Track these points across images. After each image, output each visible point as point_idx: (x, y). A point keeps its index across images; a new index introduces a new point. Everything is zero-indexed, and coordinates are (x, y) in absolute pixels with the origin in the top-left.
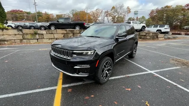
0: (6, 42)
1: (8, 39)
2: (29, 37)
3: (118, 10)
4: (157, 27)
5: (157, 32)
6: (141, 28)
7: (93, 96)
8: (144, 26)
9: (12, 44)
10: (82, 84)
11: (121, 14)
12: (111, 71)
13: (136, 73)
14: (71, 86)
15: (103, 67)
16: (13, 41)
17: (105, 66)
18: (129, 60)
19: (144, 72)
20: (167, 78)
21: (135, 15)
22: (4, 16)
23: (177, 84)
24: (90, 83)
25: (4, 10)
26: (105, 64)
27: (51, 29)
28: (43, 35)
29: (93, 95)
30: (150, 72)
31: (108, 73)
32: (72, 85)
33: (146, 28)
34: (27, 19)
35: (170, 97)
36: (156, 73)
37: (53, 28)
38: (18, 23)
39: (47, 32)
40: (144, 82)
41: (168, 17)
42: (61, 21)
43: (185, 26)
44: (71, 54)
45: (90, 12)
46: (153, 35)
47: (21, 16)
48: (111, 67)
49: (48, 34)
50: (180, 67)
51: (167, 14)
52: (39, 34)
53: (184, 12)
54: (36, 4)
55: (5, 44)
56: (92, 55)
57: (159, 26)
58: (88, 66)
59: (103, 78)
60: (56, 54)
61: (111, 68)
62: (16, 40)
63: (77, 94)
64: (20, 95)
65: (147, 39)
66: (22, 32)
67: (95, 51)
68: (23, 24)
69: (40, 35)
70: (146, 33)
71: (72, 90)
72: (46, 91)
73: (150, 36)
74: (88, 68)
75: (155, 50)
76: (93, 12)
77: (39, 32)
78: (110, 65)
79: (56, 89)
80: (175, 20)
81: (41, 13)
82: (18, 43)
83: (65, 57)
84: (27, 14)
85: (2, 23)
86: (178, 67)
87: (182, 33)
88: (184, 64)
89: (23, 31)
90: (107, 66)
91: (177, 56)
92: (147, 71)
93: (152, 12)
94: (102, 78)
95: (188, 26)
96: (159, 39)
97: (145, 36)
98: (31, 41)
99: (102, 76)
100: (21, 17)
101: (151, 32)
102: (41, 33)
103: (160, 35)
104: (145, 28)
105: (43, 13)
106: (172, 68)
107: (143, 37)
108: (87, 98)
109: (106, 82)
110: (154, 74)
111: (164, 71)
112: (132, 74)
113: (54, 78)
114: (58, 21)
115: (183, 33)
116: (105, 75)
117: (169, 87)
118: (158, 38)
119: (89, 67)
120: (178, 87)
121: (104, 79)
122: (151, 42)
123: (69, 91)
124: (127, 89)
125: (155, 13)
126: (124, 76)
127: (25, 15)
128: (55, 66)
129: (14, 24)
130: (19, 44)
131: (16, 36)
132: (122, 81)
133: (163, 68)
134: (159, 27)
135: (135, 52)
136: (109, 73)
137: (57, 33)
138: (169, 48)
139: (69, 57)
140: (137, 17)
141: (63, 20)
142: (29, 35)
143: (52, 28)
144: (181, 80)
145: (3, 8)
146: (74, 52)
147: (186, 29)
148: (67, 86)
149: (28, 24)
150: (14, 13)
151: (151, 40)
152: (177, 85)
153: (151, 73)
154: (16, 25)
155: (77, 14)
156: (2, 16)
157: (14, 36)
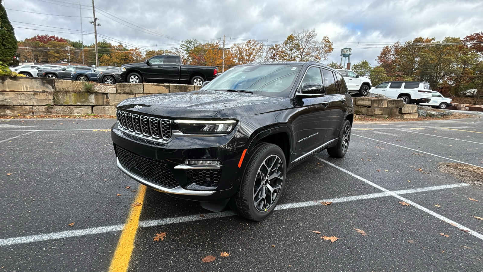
0: (8, 112)
1: (15, 103)
2: (71, 99)
3: (302, 44)
4: (399, 87)
5: (399, 99)
6: (358, 89)
7: (226, 254)
8: (365, 84)
9: (24, 117)
10: (196, 221)
11: (308, 54)
12: (280, 187)
13: (350, 195)
14: (166, 225)
15: (259, 171)
16: (28, 108)
17: (264, 170)
18: (330, 163)
19: (371, 193)
20: (437, 212)
21: (344, 58)
22: (10, 46)
23: (467, 227)
24: (221, 218)
25: (13, 29)
26: (264, 163)
27: (129, 82)
28: (107, 97)
29: (227, 251)
30: (388, 193)
31: (271, 189)
32: (168, 221)
33: (373, 88)
34: (72, 59)
35: (452, 263)
36: (407, 198)
37: (134, 80)
38: (47, 68)
39: (119, 89)
40: (374, 220)
41: (424, 65)
42: (156, 63)
43: (467, 88)
44: (168, 128)
45: (232, 48)
46: (390, 106)
47: (57, 52)
48: (281, 175)
49: (120, 93)
50: (468, 185)
51: (423, 58)
52: (97, 93)
53: (465, 53)
54: (97, 22)
55: (6, 116)
56: (229, 133)
57: (404, 84)
58: (216, 165)
59: (259, 205)
60: (127, 131)
61: (282, 178)
62: (34, 108)
63: (180, 246)
64: (12, 245)
65: (375, 115)
66: (54, 87)
67: (238, 121)
68: (58, 69)
69: (100, 96)
70: (372, 101)
71: (168, 237)
72: (90, 235)
73: (381, 109)
74: (216, 170)
75: (398, 140)
76: (239, 48)
77: (98, 87)
78: (280, 169)
79: (119, 233)
80: (442, 74)
81: (110, 46)
82: (41, 114)
83: (150, 138)
84: (74, 46)
85: (4, 61)
86: (463, 184)
87: (463, 105)
88: (477, 176)
89: (56, 84)
90: (269, 169)
91: (457, 156)
92: (380, 191)
93: (386, 51)
94: (256, 204)
95: (476, 90)
96: (405, 117)
97: (369, 107)
98: (76, 110)
99: (257, 199)
100: (57, 55)
101: (386, 99)
102: (103, 91)
103: (408, 108)
104: (370, 88)
105: (114, 47)
106: (448, 186)
107: (364, 110)
108: (209, 259)
109: (266, 217)
110: (400, 200)
111: (426, 192)
112: (339, 197)
113: (120, 202)
114: (148, 63)
115: (465, 105)
116: (264, 196)
117: (447, 236)
118: (402, 114)
119: (219, 167)
120: (471, 235)
121: (261, 207)
122: (385, 123)
123: (156, 239)
124: (327, 238)
125: (393, 55)
126: (319, 202)
127: (68, 48)
128: (123, 166)
129: (38, 68)
130: (44, 117)
131: (36, 97)
132: (313, 216)
133: (423, 186)
134: (405, 87)
135: (346, 141)
136: (275, 191)
137: (143, 93)
138: (432, 137)
139: (161, 138)
140: (349, 64)
141: (161, 61)
142: (72, 94)
143: (131, 80)
144: (477, 217)
145: (11, 26)
146: (176, 121)
147: (472, 97)
148: (154, 223)
149: (72, 69)
150: (41, 44)
151: (384, 118)
152: (468, 229)
153: (391, 197)
154: (40, 71)
155: (198, 52)
156: (4, 45)
157: (32, 97)
